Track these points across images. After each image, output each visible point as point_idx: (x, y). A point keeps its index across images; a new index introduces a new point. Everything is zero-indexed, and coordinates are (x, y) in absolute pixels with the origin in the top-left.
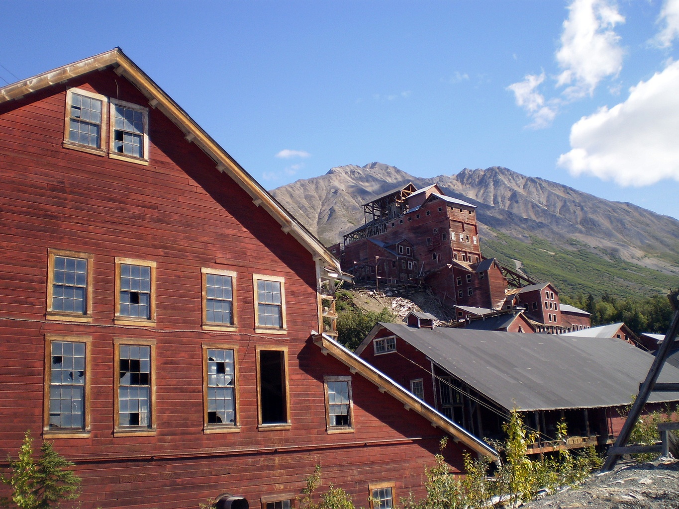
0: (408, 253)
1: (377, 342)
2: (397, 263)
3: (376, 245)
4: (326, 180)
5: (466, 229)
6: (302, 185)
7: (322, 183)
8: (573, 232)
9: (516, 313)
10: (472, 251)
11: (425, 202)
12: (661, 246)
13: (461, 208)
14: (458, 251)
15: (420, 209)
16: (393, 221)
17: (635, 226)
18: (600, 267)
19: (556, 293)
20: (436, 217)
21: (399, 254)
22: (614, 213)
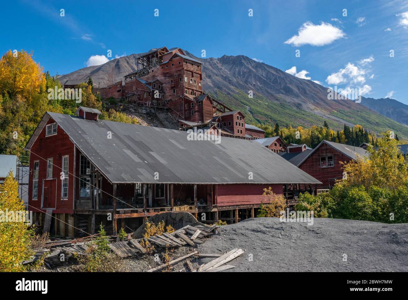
0: (159, 88)
1: (48, 127)
2: (151, 94)
3: (140, 82)
5: (195, 76)
8: (278, 93)
10: (197, 90)
11: (171, 58)
12: (324, 104)
13: (193, 63)
14: (188, 89)
15: (168, 62)
16: (153, 69)
17: (311, 92)
18: (291, 112)
19: (243, 117)
20: (177, 67)
21: (153, 88)
22: (300, 84)
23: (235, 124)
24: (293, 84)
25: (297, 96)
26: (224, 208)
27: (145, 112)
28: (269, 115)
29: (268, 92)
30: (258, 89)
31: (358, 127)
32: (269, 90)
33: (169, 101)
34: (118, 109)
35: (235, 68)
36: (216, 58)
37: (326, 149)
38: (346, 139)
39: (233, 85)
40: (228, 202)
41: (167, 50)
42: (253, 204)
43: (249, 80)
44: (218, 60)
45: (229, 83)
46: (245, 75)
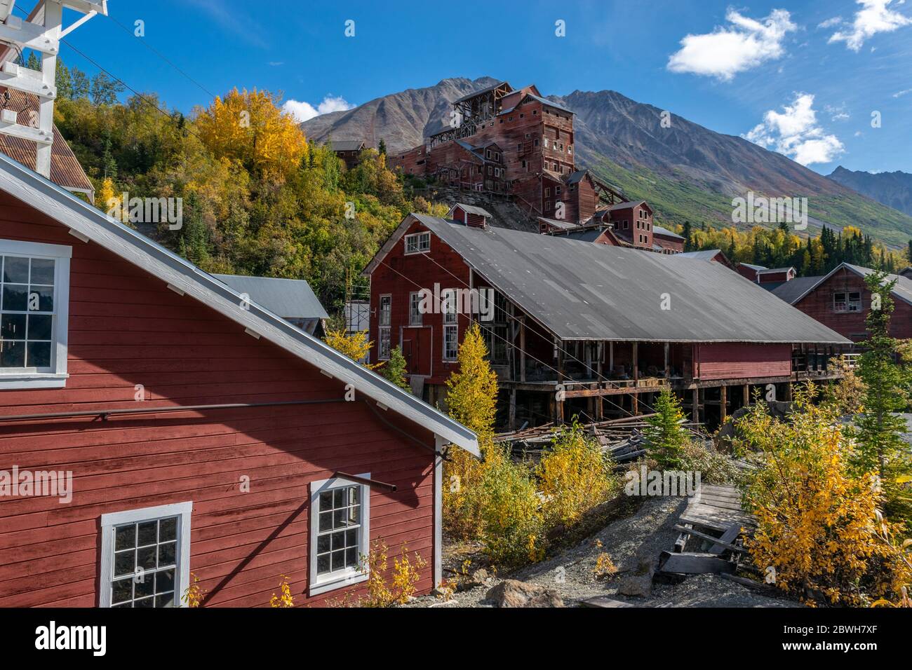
0: (497, 159)
1: (409, 238)
2: (482, 169)
3: (462, 147)
4: (436, 91)
5: (561, 136)
6: (411, 95)
7: (431, 95)
8: (676, 163)
9: (604, 229)
10: (566, 162)
11: (520, 103)
12: (765, 183)
13: (558, 113)
14: (550, 160)
15: (513, 110)
16: (484, 123)
17: (741, 161)
18: (700, 199)
19: (650, 213)
20: (529, 120)
21: (486, 159)
22: (720, 145)
23: (635, 225)
24: (705, 145)
25: (713, 168)
26: (707, 383)
27: (474, 203)
28: (658, 203)
29: (657, 161)
30: (637, 155)
31: (852, 231)
32: (659, 157)
33: (513, 182)
34: (429, 196)
35: (594, 116)
36: (561, 96)
37: (847, 280)
38: (824, 253)
39: (591, 148)
40: (712, 374)
41: (509, 88)
42: (747, 378)
43: (622, 137)
44: (564, 100)
45: (585, 144)
46: (613, 129)
